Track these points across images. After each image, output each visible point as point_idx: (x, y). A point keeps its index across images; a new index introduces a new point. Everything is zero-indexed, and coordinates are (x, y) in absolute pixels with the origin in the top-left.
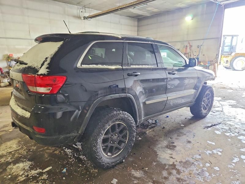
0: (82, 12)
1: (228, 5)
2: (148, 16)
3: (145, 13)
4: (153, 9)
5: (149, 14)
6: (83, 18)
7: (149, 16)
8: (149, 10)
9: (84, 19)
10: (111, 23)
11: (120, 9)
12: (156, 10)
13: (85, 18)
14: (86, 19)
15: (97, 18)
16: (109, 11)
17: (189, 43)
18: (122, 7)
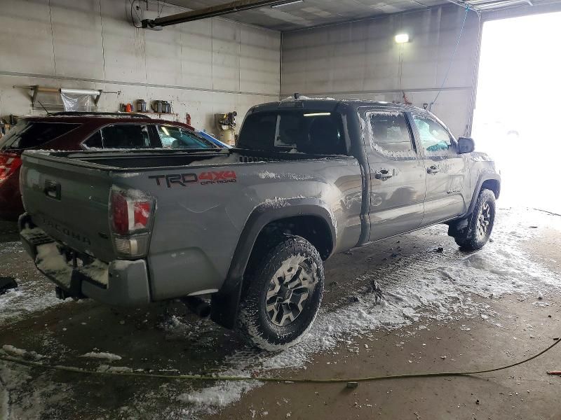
0: (137, 7)
1: (491, 12)
2: (308, 27)
3: (300, 18)
4: (319, 10)
5: (309, 22)
6: (141, 25)
7: (308, 25)
8: (309, 13)
9: (143, 27)
10: (212, 37)
11: (237, 8)
12: (325, 14)
13: (146, 24)
14: (148, 26)
15: (178, 26)
16: (209, 11)
17: (404, 97)
18: (243, 4)
